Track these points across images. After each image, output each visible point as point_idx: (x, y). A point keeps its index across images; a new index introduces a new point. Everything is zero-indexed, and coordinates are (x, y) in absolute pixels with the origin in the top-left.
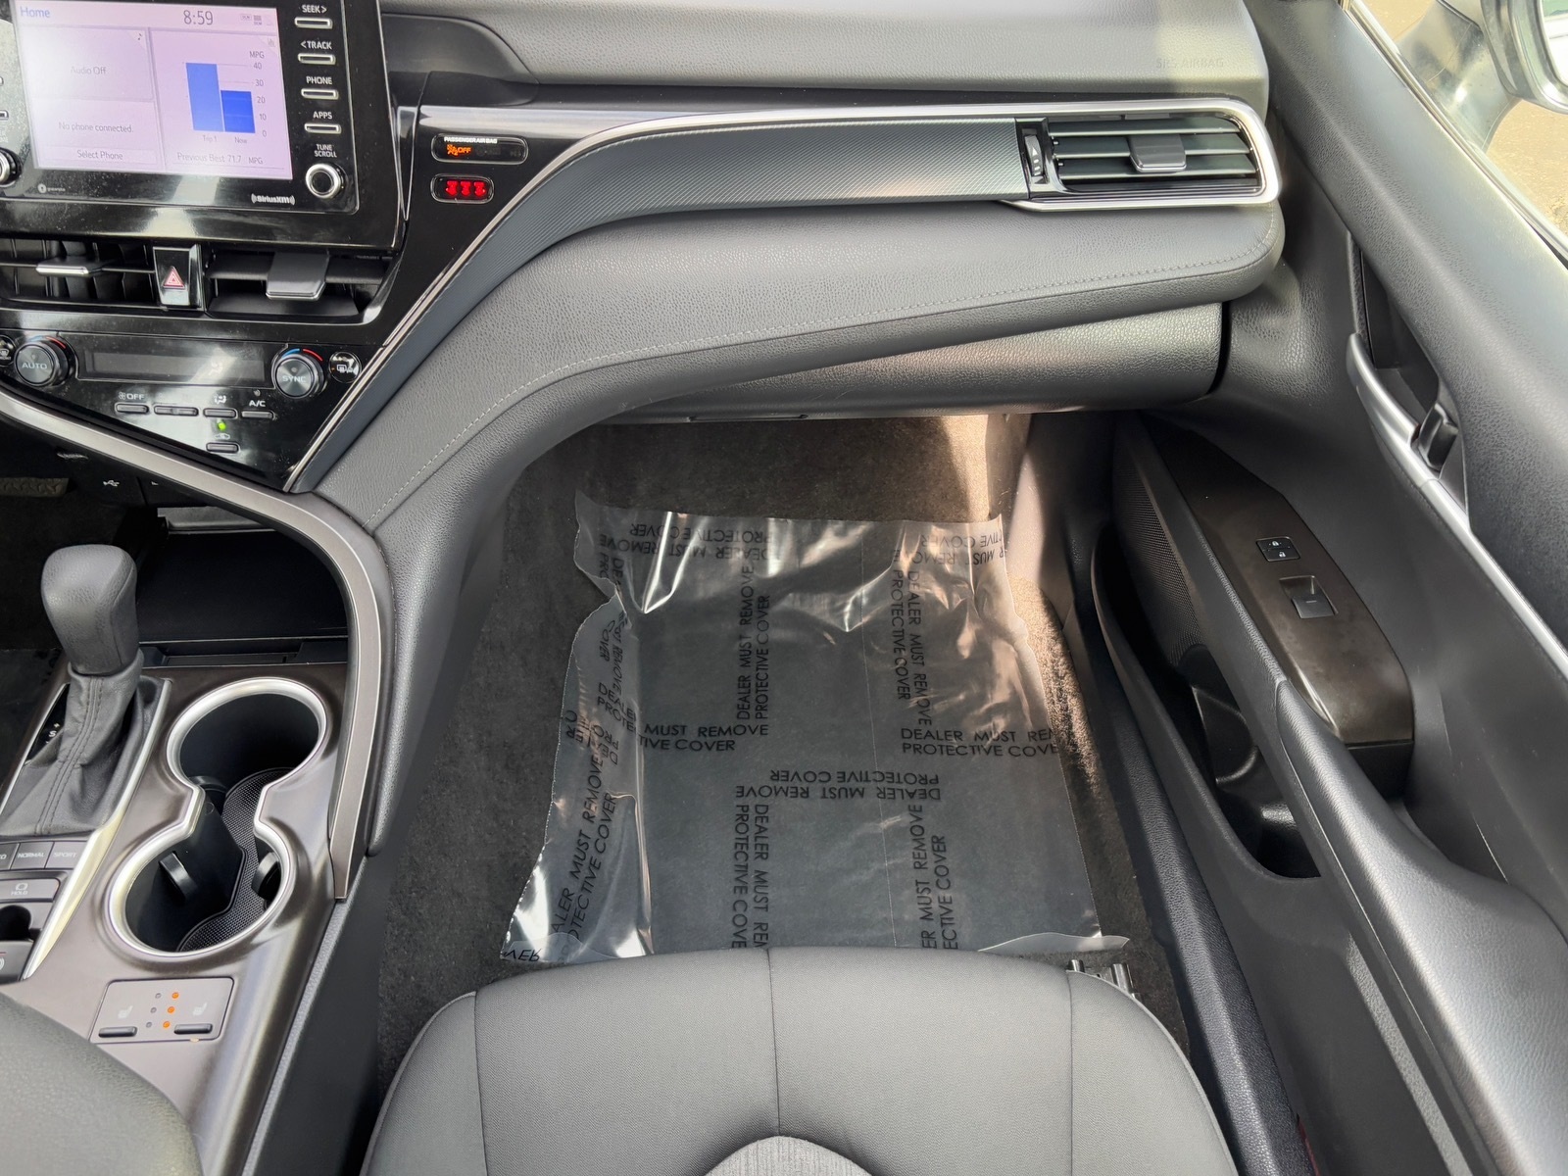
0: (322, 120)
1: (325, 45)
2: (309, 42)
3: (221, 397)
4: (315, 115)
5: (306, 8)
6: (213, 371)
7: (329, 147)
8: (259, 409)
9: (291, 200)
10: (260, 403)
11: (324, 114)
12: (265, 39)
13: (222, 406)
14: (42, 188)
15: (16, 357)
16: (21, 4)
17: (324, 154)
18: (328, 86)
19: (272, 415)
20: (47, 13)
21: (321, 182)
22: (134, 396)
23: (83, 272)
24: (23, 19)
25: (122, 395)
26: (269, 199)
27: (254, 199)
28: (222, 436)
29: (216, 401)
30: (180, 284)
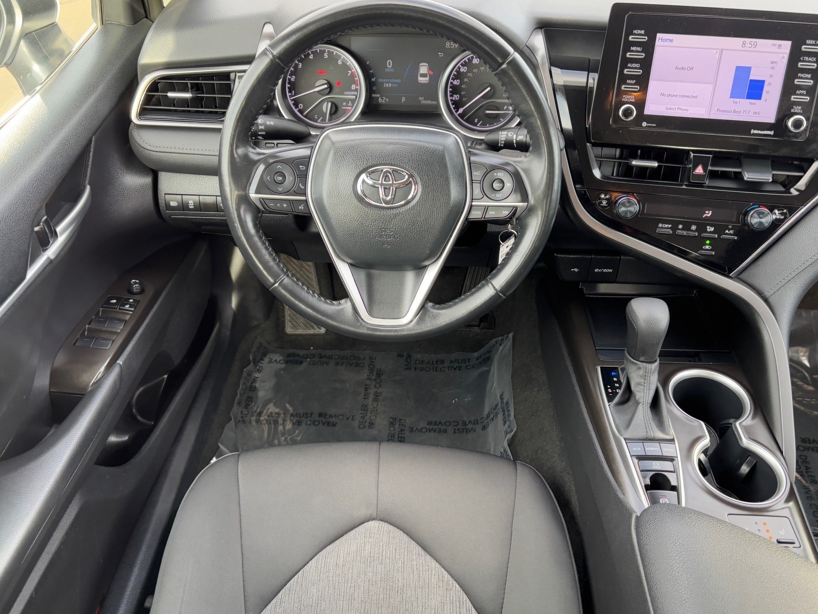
0: (800, 95)
1: (813, 59)
2: (805, 58)
3: (711, 228)
4: (798, 92)
5: (808, 42)
6: (706, 215)
7: (800, 108)
8: (730, 234)
9: (772, 133)
10: (731, 232)
11: (802, 92)
12: (781, 56)
13: (710, 232)
14: (644, 124)
15: (617, 205)
16: (659, 35)
17: (796, 111)
18: (809, 79)
19: (736, 238)
20: (671, 41)
21: (797, 124)
22: (666, 226)
23: (656, 164)
24: (658, 43)
25: (660, 225)
26: (760, 132)
27: (752, 132)
28: (707, 247)
29: (708, 230)
30: (702, 172)
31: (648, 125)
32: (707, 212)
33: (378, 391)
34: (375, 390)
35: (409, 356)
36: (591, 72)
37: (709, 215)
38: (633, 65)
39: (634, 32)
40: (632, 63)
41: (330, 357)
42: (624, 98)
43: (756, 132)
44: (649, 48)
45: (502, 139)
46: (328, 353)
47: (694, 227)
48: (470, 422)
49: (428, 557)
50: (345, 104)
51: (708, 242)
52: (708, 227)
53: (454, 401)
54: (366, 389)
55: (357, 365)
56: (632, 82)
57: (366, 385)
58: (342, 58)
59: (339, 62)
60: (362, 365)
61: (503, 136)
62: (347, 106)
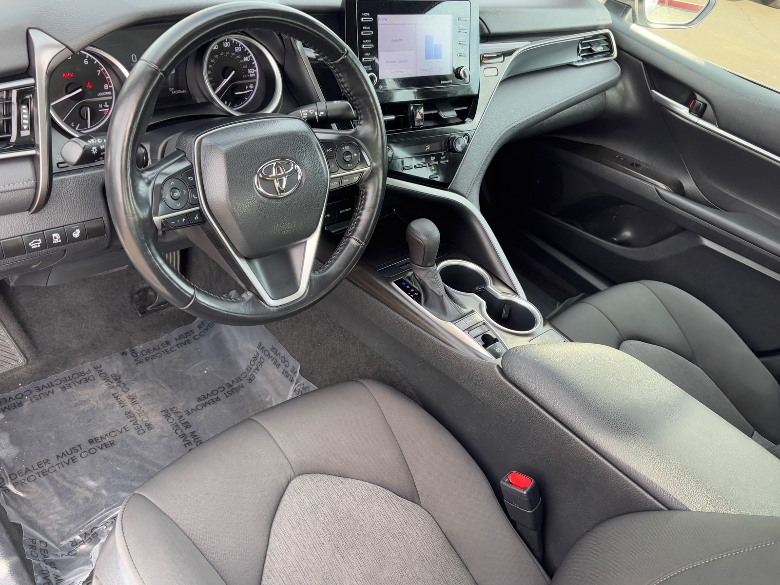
3: (433, 157)
8: (444, 159)
9: (451, 82)
13: (434, 161)
14: (380, 87)
16: (379, 16)
19: (447, 161)
20: (386, 20)
23: (393, 117)
24: (379, 22)
27: (441, 82)
28: (434, 172)
29: (432, 159)
30: (420, 117)
31: (383, 87)
32: (427, 146)
33: (130, 394)
34: (127, 395)
35: (133, 351)
37: (428, 149)
38: (367, 41)
39: (363, 14)
40: (366, 39)
41: (51, 385)
43: (444, 82)
44: (374, 26)
45: (304, 117)
46: (44, 382)
48: (233, 381)
49: (350, 480)
50: (101, 106)
52: (431, 157)
53: (206, 372)
54: (117, 398)
55: (87, 380)
56: (368, 54)
57: (113, 395)
58: (87, 57)
59: (85, 62)
60: (91, 378)
61: (305, 114)
62: (103, 108)
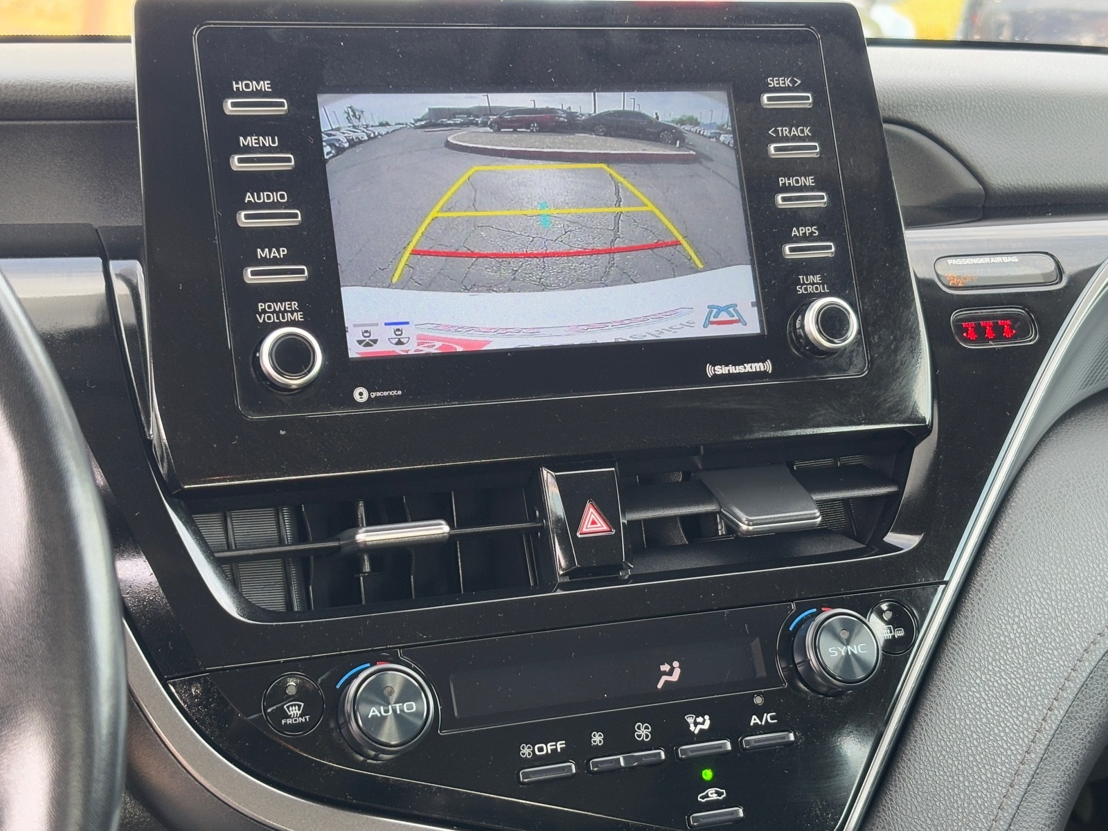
0: (805, 238)
1: (802, 131)
2: (780, 129)
3: (700, 720)
4: (795, 232)
5: (773, 82)
6: (664, 678)
7: (817, 279)
8: (768, 728)
9: (767, 366)
10: (767, 717)
11: (807, 230)
13: (704, 736)
14: (361, 394)
15: (348, 707)
17: (811, 289)
18: (812, 189)
19: (792, 737)
21: (832, 322)
22: (549, 748)
23: (440, 529)
24: (328, 121)
25: (526, 751)
26: (732, 369)
27: (710, 371)
28: (712, 794)
29: (692, 728)
30: (605, 528)
31: (373, 395)
32: (665, 667)
36: (114, 258)
37: (675, 677)
38: (264, 195)
39: (235, 86)
40: (259, 191)
42: (264, 311)
43: (721, 370)
47: (643, 732)
51: (707, 775)
56: (274, 253)
